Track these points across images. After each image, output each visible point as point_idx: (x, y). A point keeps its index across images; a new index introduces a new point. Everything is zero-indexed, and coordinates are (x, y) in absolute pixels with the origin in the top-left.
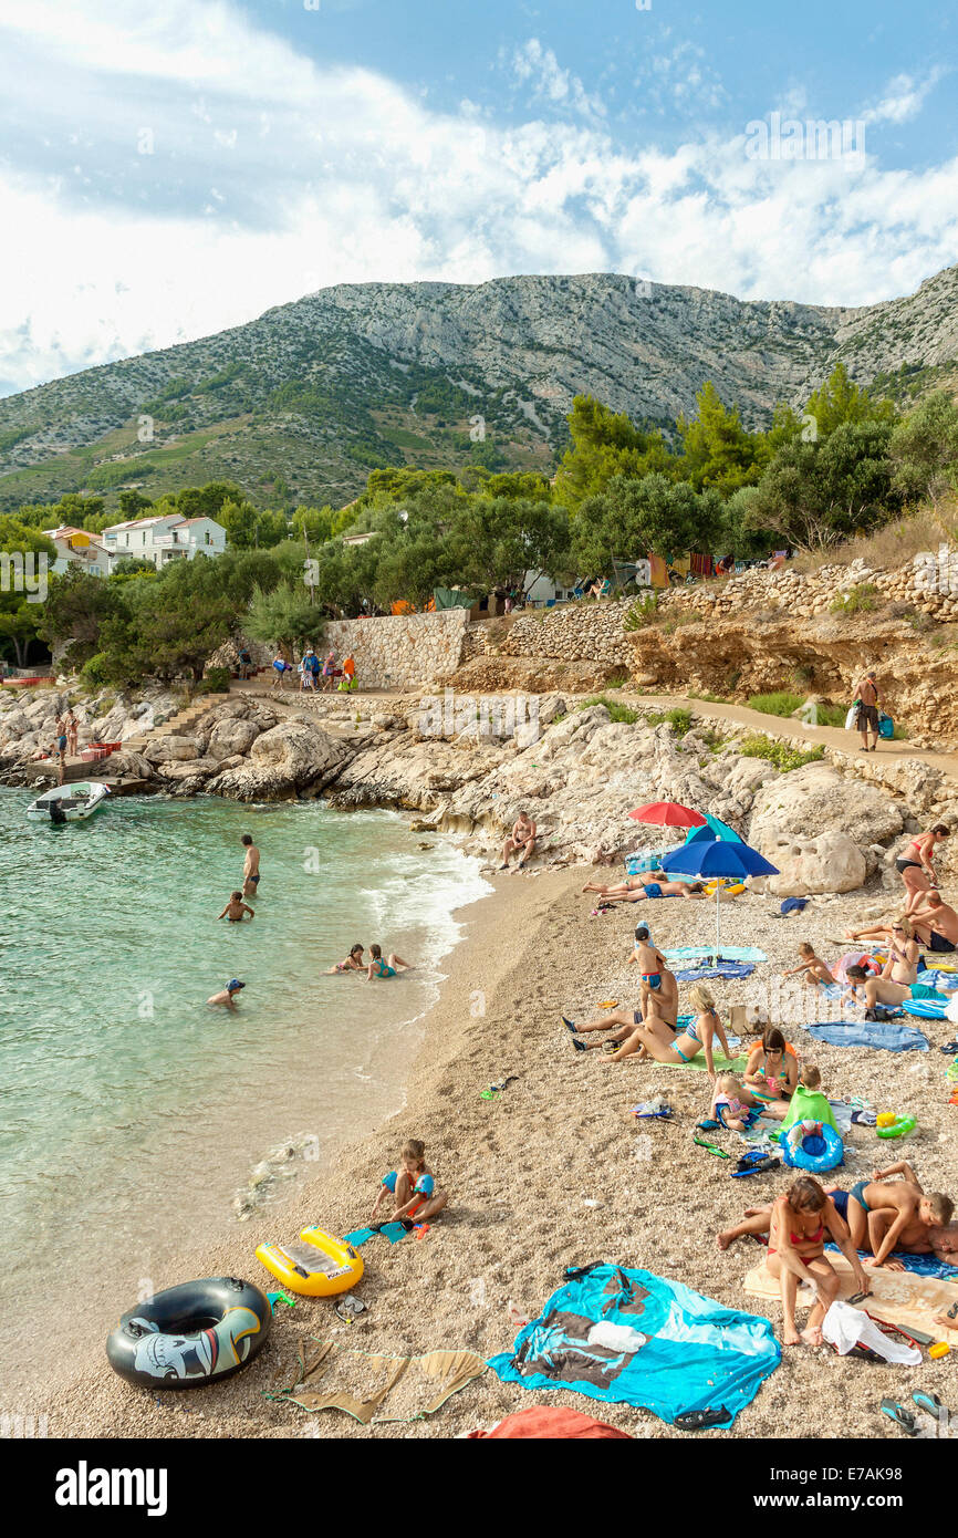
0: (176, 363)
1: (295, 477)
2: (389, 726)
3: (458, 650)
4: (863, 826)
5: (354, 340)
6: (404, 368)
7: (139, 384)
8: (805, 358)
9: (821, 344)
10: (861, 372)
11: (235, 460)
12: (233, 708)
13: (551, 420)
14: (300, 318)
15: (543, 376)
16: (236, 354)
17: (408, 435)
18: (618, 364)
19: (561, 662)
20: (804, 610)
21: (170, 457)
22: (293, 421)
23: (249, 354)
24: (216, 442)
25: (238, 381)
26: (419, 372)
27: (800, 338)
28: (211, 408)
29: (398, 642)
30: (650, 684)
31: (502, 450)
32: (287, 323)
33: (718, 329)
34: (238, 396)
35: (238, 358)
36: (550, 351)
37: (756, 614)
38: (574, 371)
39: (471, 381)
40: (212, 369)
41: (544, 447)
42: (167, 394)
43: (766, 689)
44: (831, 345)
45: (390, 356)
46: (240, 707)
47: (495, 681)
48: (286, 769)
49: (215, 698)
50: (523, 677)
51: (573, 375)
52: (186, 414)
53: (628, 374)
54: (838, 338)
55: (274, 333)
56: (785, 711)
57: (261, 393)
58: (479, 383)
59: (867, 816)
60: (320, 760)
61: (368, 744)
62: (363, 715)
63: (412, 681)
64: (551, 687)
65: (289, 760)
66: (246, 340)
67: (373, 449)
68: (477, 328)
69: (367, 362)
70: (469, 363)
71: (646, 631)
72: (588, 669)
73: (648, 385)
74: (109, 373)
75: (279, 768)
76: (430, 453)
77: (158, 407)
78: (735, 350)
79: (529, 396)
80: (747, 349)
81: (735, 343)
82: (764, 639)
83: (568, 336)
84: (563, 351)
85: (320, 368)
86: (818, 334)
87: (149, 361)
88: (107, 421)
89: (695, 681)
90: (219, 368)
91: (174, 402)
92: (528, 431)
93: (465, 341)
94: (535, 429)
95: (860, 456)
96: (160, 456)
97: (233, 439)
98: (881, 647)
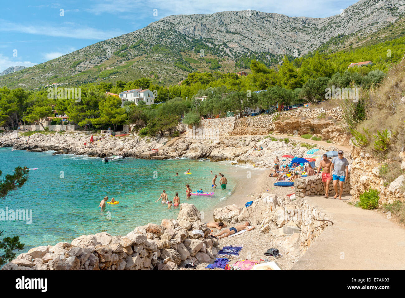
0: (123, 40)
1: (160, 73)
2: (219, 143)
3: (234, 126)
5: (175, 32)
6: (191, 40)
7: (113, 46)
8: (309, 33)
9: (314, 29)
10: (326, 37)
11: (142, 68)
12: (181, 140)
13: (234, 54)
14: (159, 26)
15: (231, 41)
16: (141, 37)
17: (192, 59)
18: (254, 37)
19: (258, 128)
20: (312, 117)
21: (123, 68)
22: (158, 56)
23: (145, 37)
24: (136, 63)
25: (142, 45)
26: (194, 40)
27: (307, 27)
28: (134, 53)
29: (219, 124)
30: (279, 133)
31: (220, 63)
32: (155, 27)
33: (283, 25)
34: (142, 49)
35: (141, 38)
36: (233, 33)
37: (302, 118)
38: (241, 39)
39: (210, 43)
40: (134, 41)
41: (232, 62)
42: (121, 49)
43: (305, 134)
44: (316, 29)
45: (186, 36)
46: (183, 140)
47: (243, 133)
48: (198, 153)
49: (176, 138)
50: (249, 132)
51: (240, 40)
52: (127, 55)
53: (256, 39)
54: (318, 27)
55: (152, 30)
56: (308, 138)
57: (149, 48)
58: (212, 43)
60: (205, 151)
61: (215, 147)
62: (212, 141)
63: (223, 133)
64: (257, 134)
65: (199, 151)
66: (144, 33)
67: (182, 64)
68: (211, 27)
69: (180, 38)
70: (210, 37)
71: (278, 121)
72: (264, 130)
73: (263, 43)
74: (104, 43)
75: (196, 153)
76: (199, 65)
77: (118, 53)
78: (288, 31)
79: (227, 47)
80: (292, 31)
81: (288, 29)
82: (303, 123)
83: (238, 29)
84: (237, 33)
85: (166, 40)
86: (313, 26)
87: (115, 40)
88: (104, 58)
89: (288, 132)
90: (136, 41)
91: (123, 51)
92: (227, 57)
93: (208, 31)
94: (229, 56)
95: (322, 85)
96: (119, 68)
97: (141, 62)
98: (327, 125)
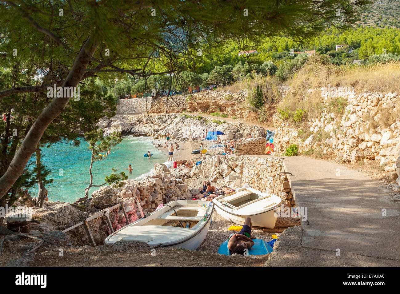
2: (138, 121)
3: (151, 105)
4: (232, 131)
19: (173, 108)
20: (219, 98)
29: (136, 104)
30: (191, 111)
37: (211, 99)
43: (212, 112)
47: (159, 111)
48: (120, 129)
50: (165, 110)
56: (217, 115)
59: (233, 129)
60: (127, 128)
61: (135, 125)
62: (131, 119)
63: (140, 112)
64: (171, 112)
71: (190, 102)
72: (179, 108)
75: (118, 130)
82: (213, 103)
89: (199, 110)
95: (227, 71)
98: (233, 105)
